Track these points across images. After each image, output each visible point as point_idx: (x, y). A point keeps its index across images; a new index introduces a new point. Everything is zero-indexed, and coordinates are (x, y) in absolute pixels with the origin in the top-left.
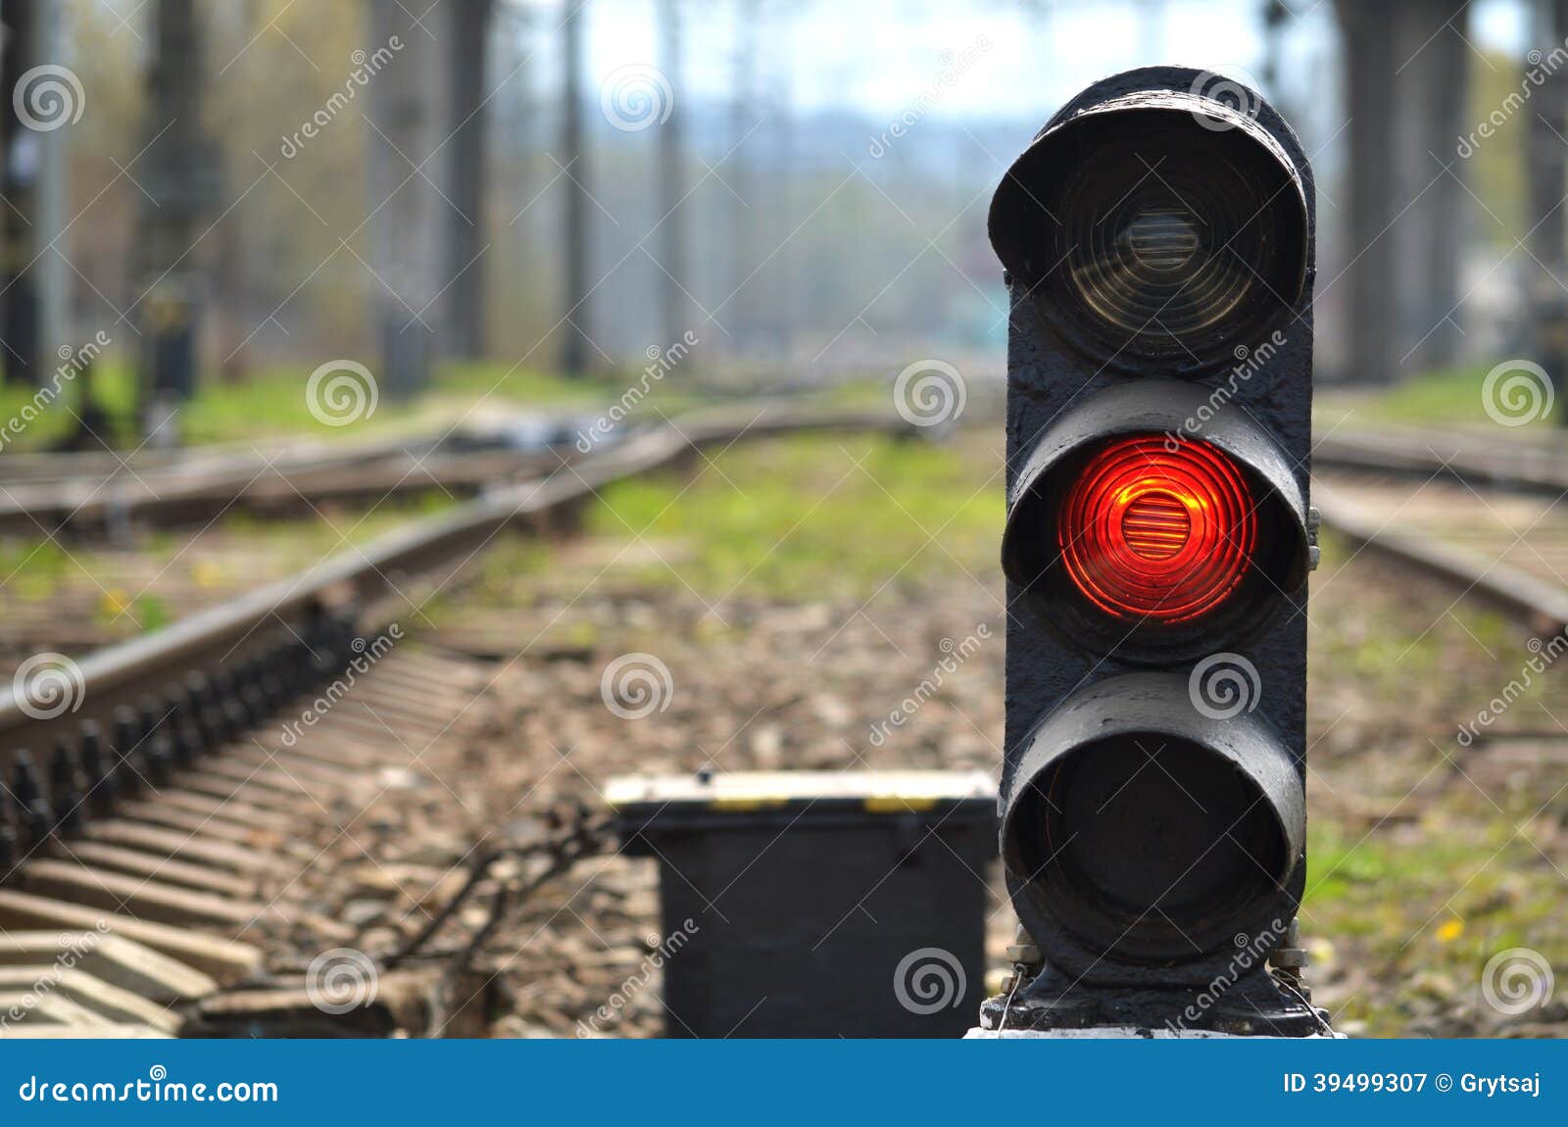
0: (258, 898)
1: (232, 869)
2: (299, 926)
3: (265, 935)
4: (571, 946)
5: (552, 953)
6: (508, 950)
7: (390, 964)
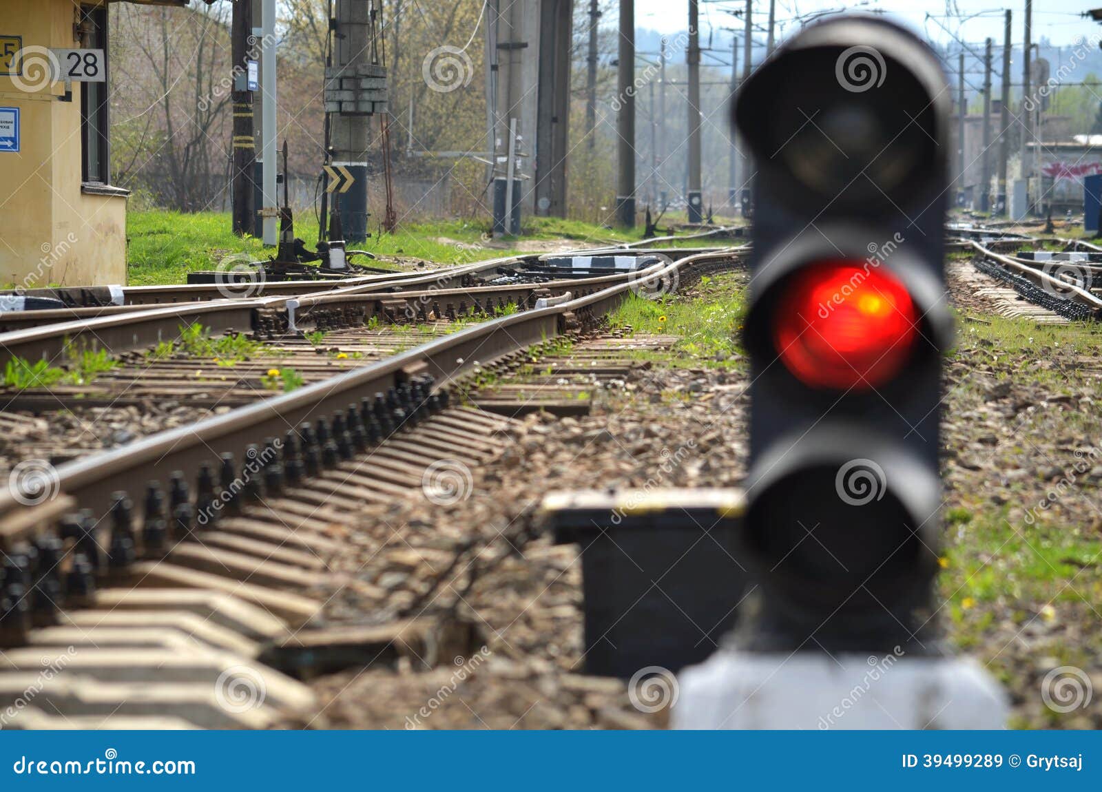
0: (325, 570)
1: (313, 551)
2: (349, 589)
3: (325, 594)
4: (529, 605)
5: (515, 609)
6: (486, 606)
7: (403, 615)
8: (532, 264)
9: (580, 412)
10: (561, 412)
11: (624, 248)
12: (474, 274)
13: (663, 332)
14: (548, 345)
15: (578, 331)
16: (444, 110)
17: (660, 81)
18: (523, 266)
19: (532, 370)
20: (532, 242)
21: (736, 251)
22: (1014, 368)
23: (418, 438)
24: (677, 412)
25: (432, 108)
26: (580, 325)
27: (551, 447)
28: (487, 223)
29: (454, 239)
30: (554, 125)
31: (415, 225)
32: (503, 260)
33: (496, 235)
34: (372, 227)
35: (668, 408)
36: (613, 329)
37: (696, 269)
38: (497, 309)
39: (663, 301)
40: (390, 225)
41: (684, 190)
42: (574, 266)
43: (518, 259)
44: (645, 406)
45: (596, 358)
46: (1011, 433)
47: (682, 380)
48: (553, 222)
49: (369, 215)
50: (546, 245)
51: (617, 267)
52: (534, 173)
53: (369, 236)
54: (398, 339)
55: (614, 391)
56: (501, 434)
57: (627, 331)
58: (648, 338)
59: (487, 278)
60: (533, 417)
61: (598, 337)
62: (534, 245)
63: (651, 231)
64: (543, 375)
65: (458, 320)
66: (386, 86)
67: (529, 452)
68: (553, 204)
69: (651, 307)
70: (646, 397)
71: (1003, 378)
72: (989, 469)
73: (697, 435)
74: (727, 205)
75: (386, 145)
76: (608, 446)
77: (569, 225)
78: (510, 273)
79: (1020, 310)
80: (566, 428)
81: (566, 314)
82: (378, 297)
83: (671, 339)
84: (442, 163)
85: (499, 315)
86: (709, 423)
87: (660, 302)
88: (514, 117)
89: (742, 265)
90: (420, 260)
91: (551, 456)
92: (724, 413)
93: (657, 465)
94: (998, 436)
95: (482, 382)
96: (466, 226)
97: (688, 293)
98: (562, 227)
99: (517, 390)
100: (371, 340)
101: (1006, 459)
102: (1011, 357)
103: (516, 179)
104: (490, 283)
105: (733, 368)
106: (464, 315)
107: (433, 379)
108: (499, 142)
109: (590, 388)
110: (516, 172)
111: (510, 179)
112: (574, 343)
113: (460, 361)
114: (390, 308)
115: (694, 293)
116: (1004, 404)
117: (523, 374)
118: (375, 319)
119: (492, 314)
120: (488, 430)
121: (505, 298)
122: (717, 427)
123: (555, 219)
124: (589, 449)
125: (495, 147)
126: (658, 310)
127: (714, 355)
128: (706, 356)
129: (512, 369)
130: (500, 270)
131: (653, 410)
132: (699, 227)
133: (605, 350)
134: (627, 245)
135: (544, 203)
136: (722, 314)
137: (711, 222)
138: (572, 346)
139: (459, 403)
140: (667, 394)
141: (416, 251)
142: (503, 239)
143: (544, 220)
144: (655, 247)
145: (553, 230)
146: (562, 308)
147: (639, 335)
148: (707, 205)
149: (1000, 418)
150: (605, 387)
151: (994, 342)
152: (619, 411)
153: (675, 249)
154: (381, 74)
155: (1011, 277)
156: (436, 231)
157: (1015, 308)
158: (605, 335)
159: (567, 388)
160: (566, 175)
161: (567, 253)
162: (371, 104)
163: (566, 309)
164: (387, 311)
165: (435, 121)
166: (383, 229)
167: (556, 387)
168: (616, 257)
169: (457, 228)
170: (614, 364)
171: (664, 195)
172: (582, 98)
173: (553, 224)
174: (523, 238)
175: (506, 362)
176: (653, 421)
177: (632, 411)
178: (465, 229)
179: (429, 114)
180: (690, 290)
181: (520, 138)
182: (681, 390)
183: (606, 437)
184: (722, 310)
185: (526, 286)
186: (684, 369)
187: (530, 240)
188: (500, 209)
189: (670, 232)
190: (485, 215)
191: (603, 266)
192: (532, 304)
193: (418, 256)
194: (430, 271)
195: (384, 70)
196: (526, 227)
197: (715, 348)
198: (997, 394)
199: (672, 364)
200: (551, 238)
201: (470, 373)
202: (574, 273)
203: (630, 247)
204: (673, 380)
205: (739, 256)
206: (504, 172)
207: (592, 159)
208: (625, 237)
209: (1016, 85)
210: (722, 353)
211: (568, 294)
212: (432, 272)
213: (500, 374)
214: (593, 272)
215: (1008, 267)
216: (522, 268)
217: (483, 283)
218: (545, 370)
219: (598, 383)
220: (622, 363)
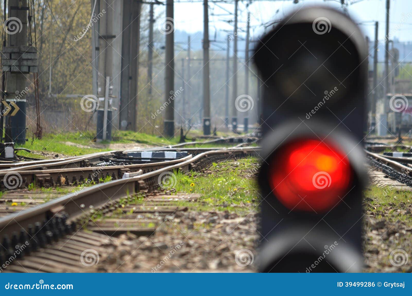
8: (119, 156)
9: (150, 234)
10: (139, 234)
11: (169, 148)
12: (87, 160)
13: (192, 192)
14: (130, 198)
15: (146, 191)
16: (68, 72)
17: (187, 58)
18: (114, 157)
19: (122, 211)
20: (117, 145)
21: (230, 150)
22: (385, 213)
23: (60, 248)
24: (203, 234)
25: (62, 71)
26: (147, 188)
27: (134, 253)
28: (93, 134)
29: (75, 142)
30: (130, 81)
31: (53, 135)
32: (103, 153)
33: (98, 140)
34: (29, 136)
35: (198, 232)
36: (165, 191)
37: (209, 159)
38: (100, 180)
39: (192, 176)
40: (39, 135)
41: (200, 117)
42: (142, 157)
43: (112, 153)
44: (185, 231)
45: (157, 205)
46: (386, 248)
47: (205, 217)
48: (130, 133)
49: (27, 129)
50: (126, 146)
51: (166, 157)
52: (119, 107)
53: (27, 140)
54: (45, 195)
55: (168, 223)
56: (106, 246)
57: (173, 191)
58: (185, 195)
59: (94, 163)
60: (123, 237)
61: (158, 194)
62: (119, 146)
63: (183, 139)
64: (128, 214)
65: (79, 186)
66: (36, 58)
67: (122, 255)
68: (129, 124)
69: (186, 178)
70: (185, 226)
71: (380, 218)
72: (375, 267)
73: (215, 246)
74: (224, 126)
75: (36, 91)
76: (166, 251)
77: (138, 135)
78: (107, 161)
79: (387, 183)
80: (142, 242)
81: (140, 182)
82: (34, 172)
83: (198, 195)
84: (67, 101)
85: (101, 182)
86: (221, 240)
87: (190, 176)
88: (108, 76)
89: (234, 157)
90: (56, 153)
91: (134, 258)
92: (228, 235)
93: (193, 263)
94: (379, 249)
95: (95, 218)
96: (81, 135)
97: (205, 172)
98: (135, 136)
99: (114, 223)
100: (30, 196)
101: (384, 261)
102: (384, 207)
103: (109, 110)
104: (96, 165)
105: (232, 211)
106: (82, 182)
107: (67, 215)
108: (100, 89)
109: (155, 221)
110: (109, 106)
111: (106, 110)
112: (144, 197)
113: (83, 206)
114: (41, 179)
115: (209, 172)
116: (382, 232)
117: (117, 214)
118: (32, 184)
119: (98, 182)
120: (98, 244)
121: (105, 173)
122: (225, 243)
123: (130, 132)
124: (155, 254)
125: (97, 92)
126: (189, 180)
127: (222, 204)
128: (217, 204)
129: (111, 211)
130: (101, 158)
131: (190, 233)
132: (209, 137)
133: (162, 201)
134: (170, 146)
135: (124, 123)
136: (225, 182)
137: (215, 134)
138: (143, 199)
139: (82, 229)
140: (197, 225)
141: (54, 149)
142: (102, 143)
143: (124, 132)
144: (186, 147)
145: (129, 138)
146: (138, 178)
147: (180, 194)
148: (213, 126)
149: (380, 240)
150: (163, 220)
151: (374, 199)
152: (171, 234)
153: (197, 148)
154: (34, 51)
155: (381, 165)
156: (64, 139)
157: (384, 182)
158: (162, 193)
159: (142, 221)
160: (136, 108)
161: (138, 150)
162: (28, 67)
163: (140, 179)
164: (39, 180)
165: (63, 79)
166: (35, 137)
167: (136, 220)
168: (165, 152)
169: (76, 137)
170: (167, 208)
171: (190, 121)
172: (145, 67)
173: (130, 135)
174: (113, 142)
175: (107, 207)
176: (190, 239)
177: (178, 233)
178: (81, 137)
179: (60, 74)
180: (206, 170)
181: (111, 87)
182: (205, 223)
183: (165, 247)
184: (224, 180)
185: (116, 167)
186: (206, 212)
187: (117, 143)
188: (100, 125)
189: (194, 140)
190: (92, 130)
191: (159, 157)
192: (120, 176)
193: (55, 151)
194: (62, 159)
195: (35, 49)
196: (115, 136)
197: (222, 201)
198: (378, 226)
199: (199, 209)
200: (129, 142)
201: (87, 213)
202: (142, 160)
203: (173, 147)
204: (200, 217)
205: (233, 152)
206: (103, 106)
207: (151, 99)
208: (169, 142)
209: (381, 62)
210: (226, 203)
211: (141, 170)
212: (64, 159)
213: (104, 214)
214: (152, 160)
215: (379, 160)
216: (114, 158)
217: (92, 165)
218: (129, 211)
219: (160, 218)
220: (171, 208)
